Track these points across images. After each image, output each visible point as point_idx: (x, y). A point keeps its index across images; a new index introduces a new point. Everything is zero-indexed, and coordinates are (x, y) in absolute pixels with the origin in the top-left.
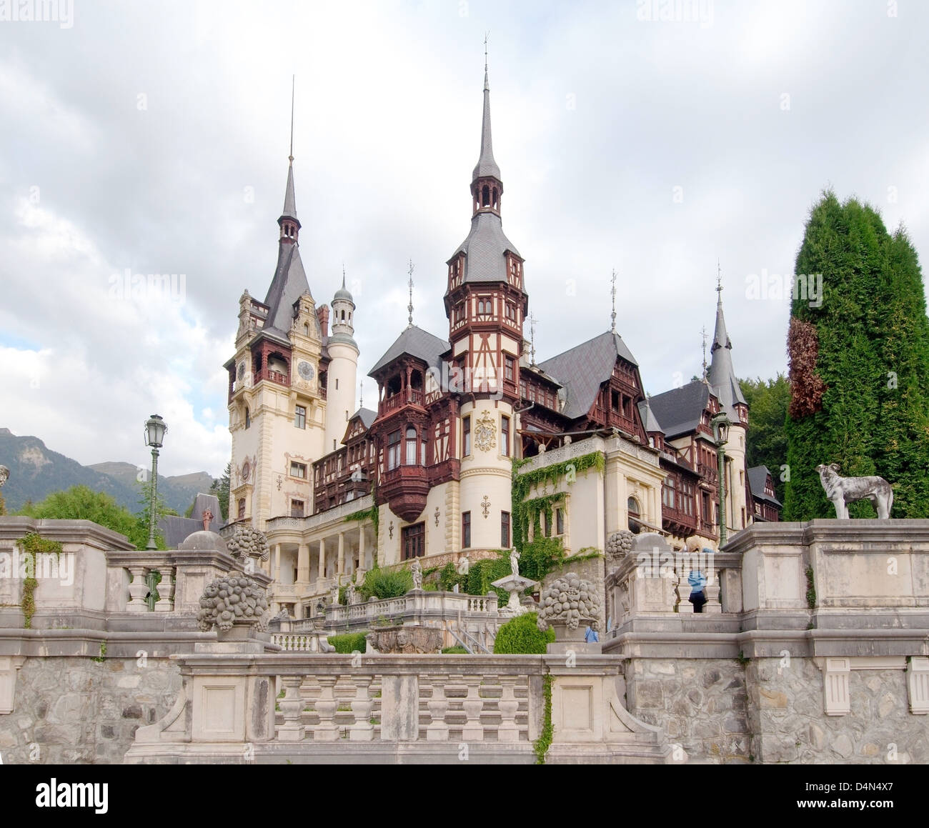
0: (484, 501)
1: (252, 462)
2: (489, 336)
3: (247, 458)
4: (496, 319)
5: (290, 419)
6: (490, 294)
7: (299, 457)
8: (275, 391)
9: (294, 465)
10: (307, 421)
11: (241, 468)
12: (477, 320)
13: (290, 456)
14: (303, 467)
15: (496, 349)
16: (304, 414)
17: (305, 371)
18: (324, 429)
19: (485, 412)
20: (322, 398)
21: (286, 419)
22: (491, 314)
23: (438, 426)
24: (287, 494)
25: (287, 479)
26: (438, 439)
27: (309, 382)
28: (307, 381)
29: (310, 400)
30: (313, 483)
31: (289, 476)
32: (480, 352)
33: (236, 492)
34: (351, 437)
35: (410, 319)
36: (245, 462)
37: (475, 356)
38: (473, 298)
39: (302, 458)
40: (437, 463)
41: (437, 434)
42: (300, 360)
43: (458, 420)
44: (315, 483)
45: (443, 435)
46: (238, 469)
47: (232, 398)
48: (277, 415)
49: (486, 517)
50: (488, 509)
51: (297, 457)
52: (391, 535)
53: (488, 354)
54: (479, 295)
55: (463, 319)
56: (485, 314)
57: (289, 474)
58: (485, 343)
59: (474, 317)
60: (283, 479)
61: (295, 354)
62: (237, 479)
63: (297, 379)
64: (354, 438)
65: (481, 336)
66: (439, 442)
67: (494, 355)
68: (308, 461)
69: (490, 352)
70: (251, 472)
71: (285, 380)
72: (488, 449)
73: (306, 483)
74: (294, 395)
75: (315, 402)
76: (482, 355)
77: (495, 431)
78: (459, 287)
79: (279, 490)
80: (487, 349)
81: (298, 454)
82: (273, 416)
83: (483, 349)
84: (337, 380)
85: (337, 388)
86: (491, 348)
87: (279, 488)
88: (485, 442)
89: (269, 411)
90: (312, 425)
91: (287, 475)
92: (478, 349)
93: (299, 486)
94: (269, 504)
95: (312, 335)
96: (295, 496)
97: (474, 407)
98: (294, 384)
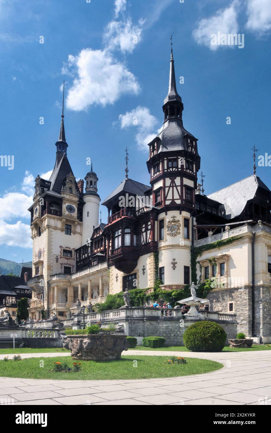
0: (173, 261)
1: (42, 251)
2: (175, 178)
3: (40, 249)
4: (180, 170)
5: (62, 231)
6: (176, 157)
7: (68, 247)
8: (54, 218)
9: (65, 251)
10: (72, 231)
11: (37, 254)
12: (168, 171)
13: (62, 247)
14: (70, 252)
15: (180, 185)
16: (70, 228)
17: (70, 209)
18: (81, 235)
19: (174, 217)
20: (80, 221)
21: (60, 231)
22: (177, 167)
23: (144, 226)
24: (61, 264)
25: (61, 258)
26: (144, 232)
27: (73, 214)
28: (71, 214)
29: (74, 222)
30: (75, 259)
31: (62, 256)
32: (169, 187)
33: (35, 264)
34: (95, 237)
35: (127, 176)
36: (39, 251)
37: (167, 189)
38: (165, 160)
39: (69, 248)
40: (143, 244)
41: (143, 230)
42: (67, 204)
43: (156, 222)
44: (77, 259)
45: (147, 230)
47: (32, 223)
48: (55, 229)
49: (174, 269)
50: (176, 265)
51: (66, 247)
52: (117, 280)
53: (175, 188)
54: (169, 158)
55: (159, 171)
56: (173, 167)
57: (62, 255)
58: (173, 182)
59: (166, 170)
60: (59, 257)
61: (64, 201)
62: (36, 258)
63: (65, 212)
64: (97, 237)
65: (170, 179)
66: (144, 234)
67: (179, 188)
68: (73, 249)
69: (176, 186)
70: (42, 255)
71: (58, 213)
72: (175, 235)
73: (72, 259)
74: (64, 220)
75: (76, 223)
76: (171, 188)
77: (180, 226)
78: (156, 155)
79: (57, 262)
80: (174, 185)
81: (67, 247)
82: (53, 229)
83: (172, 185)
84: (88, 212)
85: (88, 216)
86: (177, 185)
87: (57, 261)
88: (173, 232)
89: (51, 228)
90: (75, 233)
91: (61, 255)
92: (169, 185)
93: (68, 260)
94: (52, 269)
95: (74, 193)
96: (66, 265)
97: (166, 214)
98: (64, 215)
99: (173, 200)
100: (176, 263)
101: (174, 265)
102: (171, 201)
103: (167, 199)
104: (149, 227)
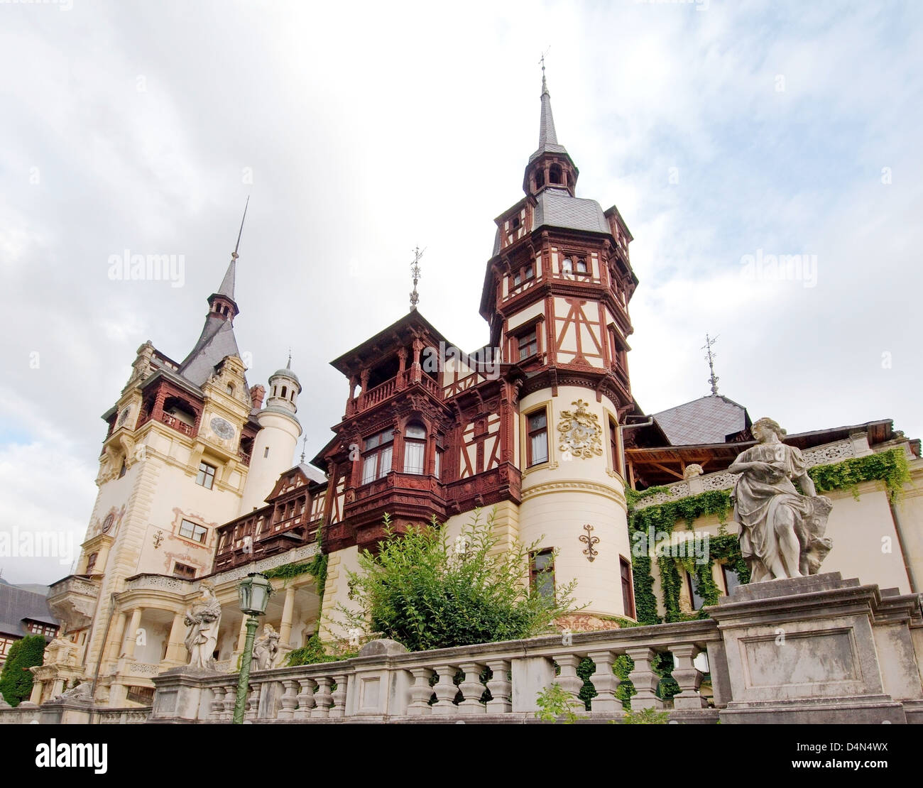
0: (585, 533)
1: (118, 512)
2: (584, 302)
3: (113, 508)
4: (597, 283)
5: (189, 472)
7: (197, 517)
8: (171, 436)
9: (187, 524)
10: (216, 482)
11: (101, 521)
12: (561, 278)
13: (182, 513)
14: (202, 529)
15: (597, 321)
16: (212, 472)
17: (221, 428)
18: (241, 496)
19: (580, 403)
20: (242, 462)
21: (183, 472)
22: (588, 276)
23: (471, 426)
24: (170, 555)
25: (172, 537)
26: (468, 444)
27: (226, 441)
28: (222, 439)
29: (225, 460)
30: (214, 549)
31: (176, 535)
32: (568, 320)
34: (281, 493)
36: (108, 514)
37: (559, 324)
38: (553, 252)
39: (202, 518)
40: (467, 476)
42: (214, 415)
43: (516, 415)
44: (217, 549)
45: (481, 437)
46: (98, 522)
48: (170, 464)
49: (591, 559)
50: (595, 547)
51: (192, 514)
53: (583, 326)
54: (565, 249)
56: (575, 274)
57: (176, 531)
58: (576, 310)
59: (555, 275)
60: (165, 535)
61: (209, 406)
62: (95, 533)
63: (208, 432)
64: (286, 495)
65: (569, 301)
66: (472, 448)
67: (595, 328)
68: (211, 525)
69: (588, 324)
70: (115, 523)
71: (189, 430)
72: (588, 455)
73: (203, 547)
74: (201, 448)
75: (231, 464)
76: (572, 325)
77: (600, 432)
78: (525, 237)
79: (156, 547)
80: (581, 318)
81: (195, 514)
82: (162, 463)
83: (573, 317)
84: (267, 448)
85: (266, 456)
86: (589, 319)
87: (157, 545)
88: (581, 444)
89: (156, 457)
90: (223, 487)
91: (173, 533)
92: (565, 316)
93: (192, 549)
94: (136, 561)
95: (238, 396)
96: (184, 559)
97: (555, 395)
98: (203, 436)
99: (580, 355)
100: (595, 542)
101: (590, 546)
102: (573, 357)
103: (561, 348)
104: (493, 428)
